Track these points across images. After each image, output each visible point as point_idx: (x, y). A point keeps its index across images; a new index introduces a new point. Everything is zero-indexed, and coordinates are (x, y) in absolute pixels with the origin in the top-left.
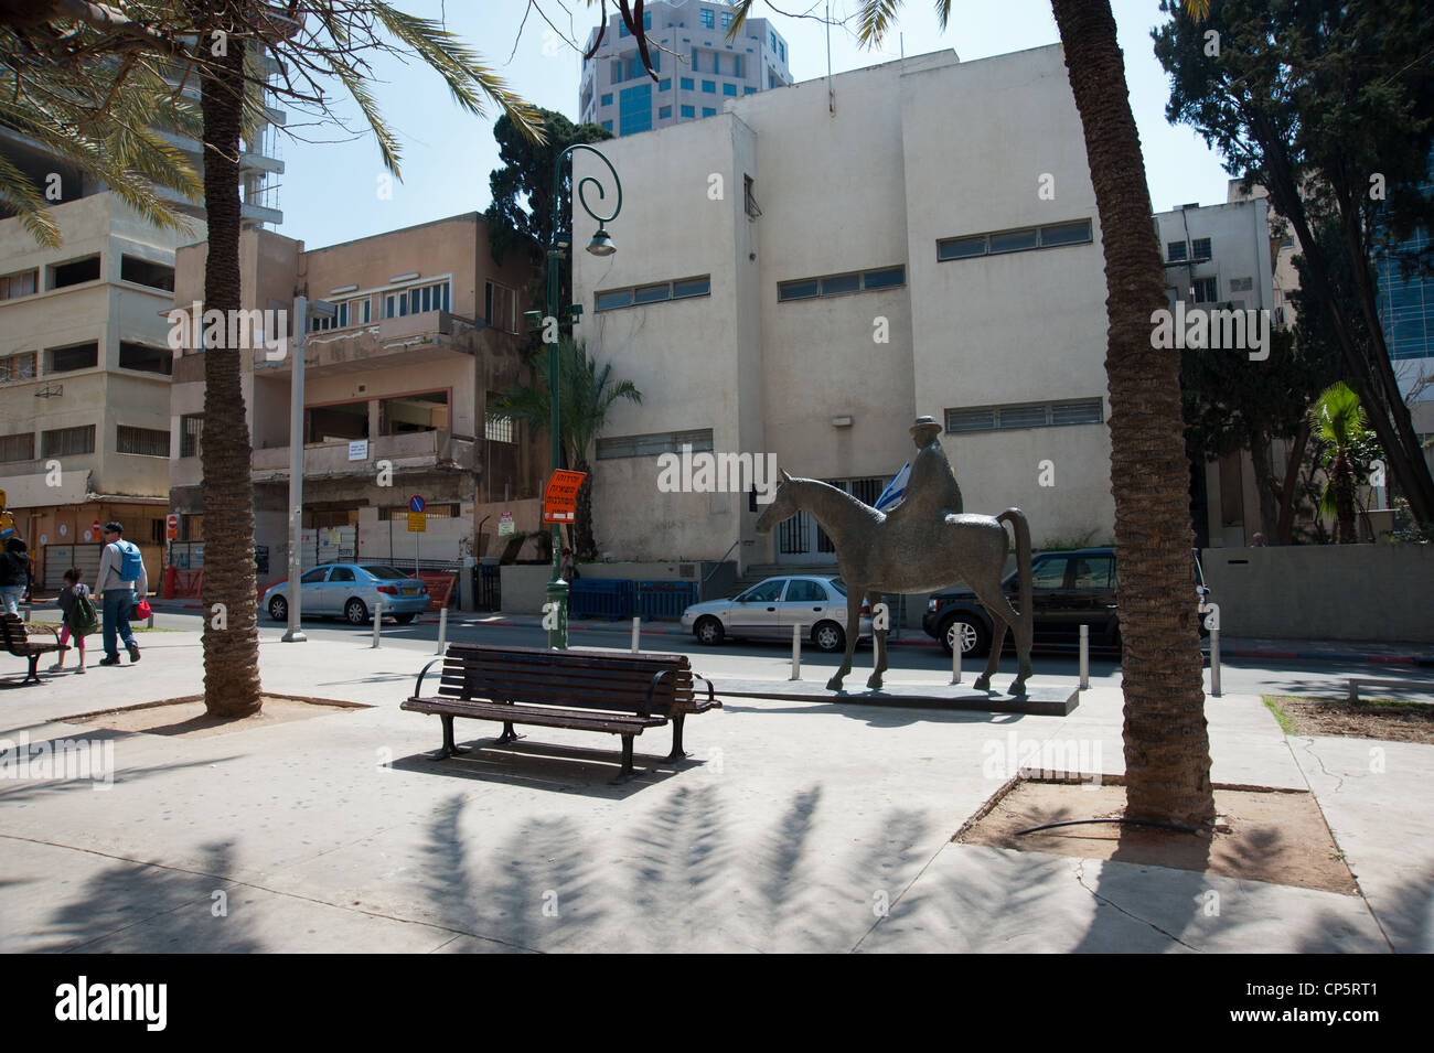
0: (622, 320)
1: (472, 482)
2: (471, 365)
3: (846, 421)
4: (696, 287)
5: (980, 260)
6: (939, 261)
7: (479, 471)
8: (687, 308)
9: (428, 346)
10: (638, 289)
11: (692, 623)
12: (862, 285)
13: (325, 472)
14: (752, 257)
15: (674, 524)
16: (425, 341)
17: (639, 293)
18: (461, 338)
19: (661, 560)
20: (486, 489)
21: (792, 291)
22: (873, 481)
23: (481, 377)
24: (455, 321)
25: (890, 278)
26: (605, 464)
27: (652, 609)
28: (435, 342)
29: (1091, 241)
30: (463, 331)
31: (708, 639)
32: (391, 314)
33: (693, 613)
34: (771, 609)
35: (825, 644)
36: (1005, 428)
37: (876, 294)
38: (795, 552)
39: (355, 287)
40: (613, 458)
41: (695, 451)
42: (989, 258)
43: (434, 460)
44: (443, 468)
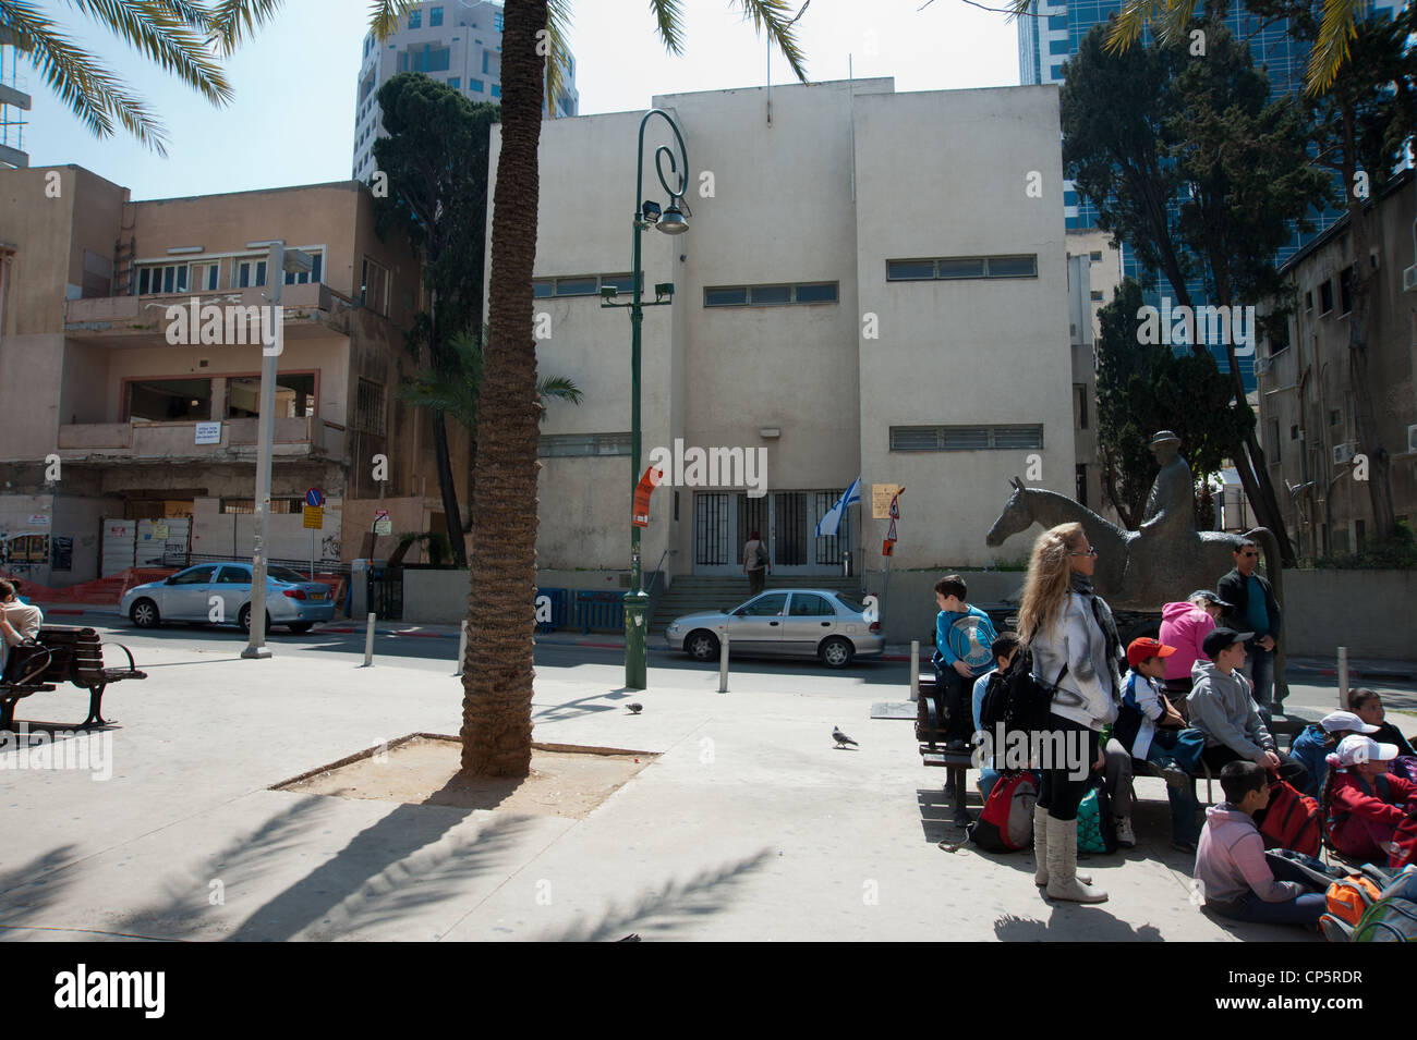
1: (341, 475)
2: (345, 346)
3: (775, 433)
4: (628, 284)
5: (929, 283)
6: (888, 281)
7: (348, 464)
9: (305, 322)
10: (560, 280)
11: (683, 638)
12: (793, 298)
13: (163, 456)
14: (683, 258)
15: (594, 531)
16: (301, 316)
17: (562, 284)
18: (338, 316)
19: (577, 569)
20: (354, 484)
21: (720, 297)
22: (796, 494)
23: (355, 362)
24: (334, 298)
25: (821, 293)
27: (590, 622)
28: (313, 317)
29: (1037, 276)
30: (341, 309)
31: (701, 655)
32: (245, 282)
33: (681, 626)
34: (774, 624)
35: (833, 661)
36: (948, 449)
37: (808, 308)
38: (712, 563)
39: (196, 249)
41: (620, 455)
42: (937, 283)
43: (306, 448)
44: (315, 459)
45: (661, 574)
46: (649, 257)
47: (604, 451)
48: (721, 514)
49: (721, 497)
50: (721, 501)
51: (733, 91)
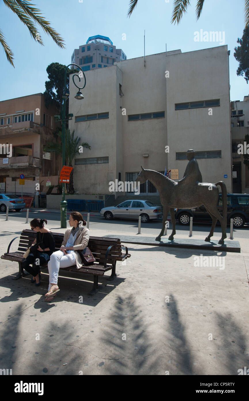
0: (83, 125)
1: (39, 171)
2: (39, 137)
3: (147, 156)
4: (105, 116)
5: (187, 110)
6: (175, 110)
7: (41, 168)
8: (102, 122)
9: (26, 131)
10: (88, 116)
11: (103, 213)
12: (152, 117)
14: (121, 107)
15: (97, 184)
16: (26, 130)
18: (36, 129)
19: (93, 194)
20: (43, 173)
21: (132, 118)
23: (42, 141)
24: (34, 124)
25: (160, 115)
26: (77, 166)
27: (91, 208)
28: (28, 130)
29: (220, 106)
30: (37, 127)
31: (108, 218)
32: (16, 122)
33: (104, 210)
34: (127, 210)
35: (143, 221)
37: (156, 119)
39: (6, 114)
40: (80, 164)
41: (103, 163)
42: (190, 109)
43: (28, 164)
44: (30, 167)
45: (114, 195)
46: (110, 108)
47: (99, 162)
48: (133, 178)
49: (133, 174)
50: (133, 175)
51: (135, 59)
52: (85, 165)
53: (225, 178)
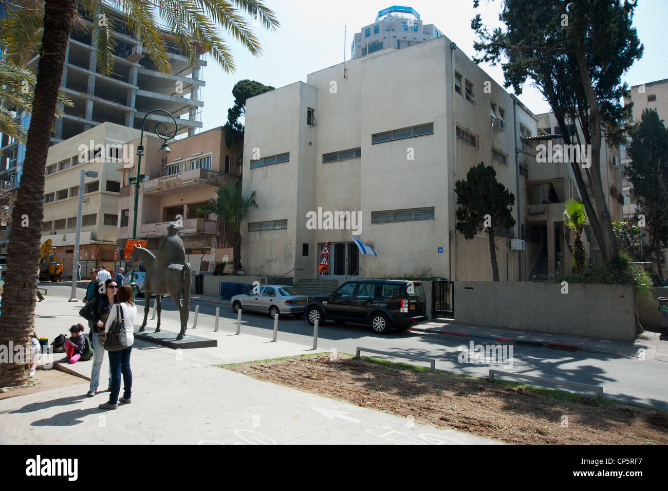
0: (259, 171)
1: (216, 240)
4: (283, 158)
5: (387, 143)
6: (373, 144)
7: (219, 235)
8: (281, 167)
9: (196, 183)
12: (354, 155)
13: (162, 234)
14: (310, 144)
15: (272, 260)
16: (195, 181)
17: (266, 160)
18: (211, 179)
20: (222, 243)
21: (329, 158)
24: (209, 173)
26: (251, 234)
28: (198, 181)
29: (433, 133)
30: (213, 176)
33: (234, 298)
34: (256, 299)
36: (395, 221)
39: (181, 158)
40: (253, 231)
41: (281, 229)
42: (392, 142)
43: (195, 230)
44: (200, 234)
45: (292, 279)
46: (291, 145)
47: (277, 227)
51: (333, 67)
52: (259, 232)
53: (439, 252)
